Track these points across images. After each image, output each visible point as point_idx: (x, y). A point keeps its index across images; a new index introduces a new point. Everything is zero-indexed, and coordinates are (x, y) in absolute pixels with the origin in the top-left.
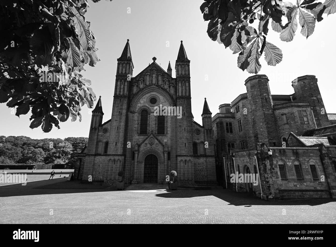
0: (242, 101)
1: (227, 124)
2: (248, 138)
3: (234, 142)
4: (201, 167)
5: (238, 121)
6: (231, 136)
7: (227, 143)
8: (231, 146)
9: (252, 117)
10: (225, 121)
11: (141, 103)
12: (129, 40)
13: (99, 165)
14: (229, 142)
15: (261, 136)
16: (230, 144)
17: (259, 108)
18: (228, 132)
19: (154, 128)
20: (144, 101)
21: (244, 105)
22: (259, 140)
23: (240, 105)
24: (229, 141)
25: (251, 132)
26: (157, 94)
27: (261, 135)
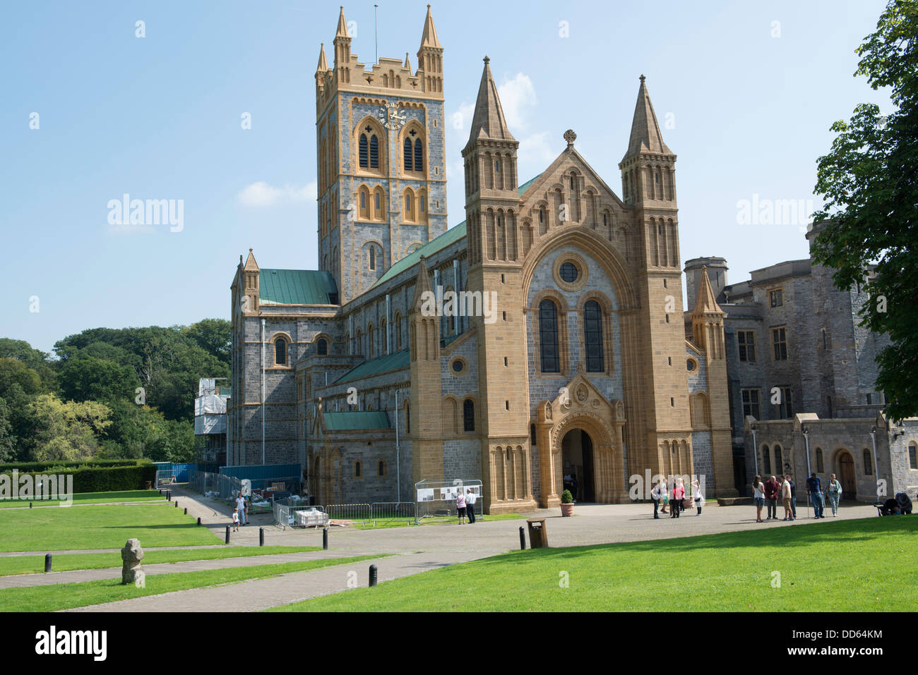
0: (794, 280)
1: (741, 335)
2: (804, 380)
3: (757, 387)
4: (699, 455)
5: (775, 332)
6: (752, 370)
7: (742, 389)
8: (750, 398)
9: (822, 330)
10: (738, 328)
11: (539, 278)
12: (488, 60)
13: (457, 465)
14: (745, 388)
15: (841, 378)
16: (748, 393)
17: (841, 309)
18: (743, 358)
19: (578, 354)
20: (546, 275)
21: (800, 293)
22: (836, 389)
23: (784, 289)
24: (747, 385)
25: (813, 365)
26: (579, 253)
27: (842, 376)
